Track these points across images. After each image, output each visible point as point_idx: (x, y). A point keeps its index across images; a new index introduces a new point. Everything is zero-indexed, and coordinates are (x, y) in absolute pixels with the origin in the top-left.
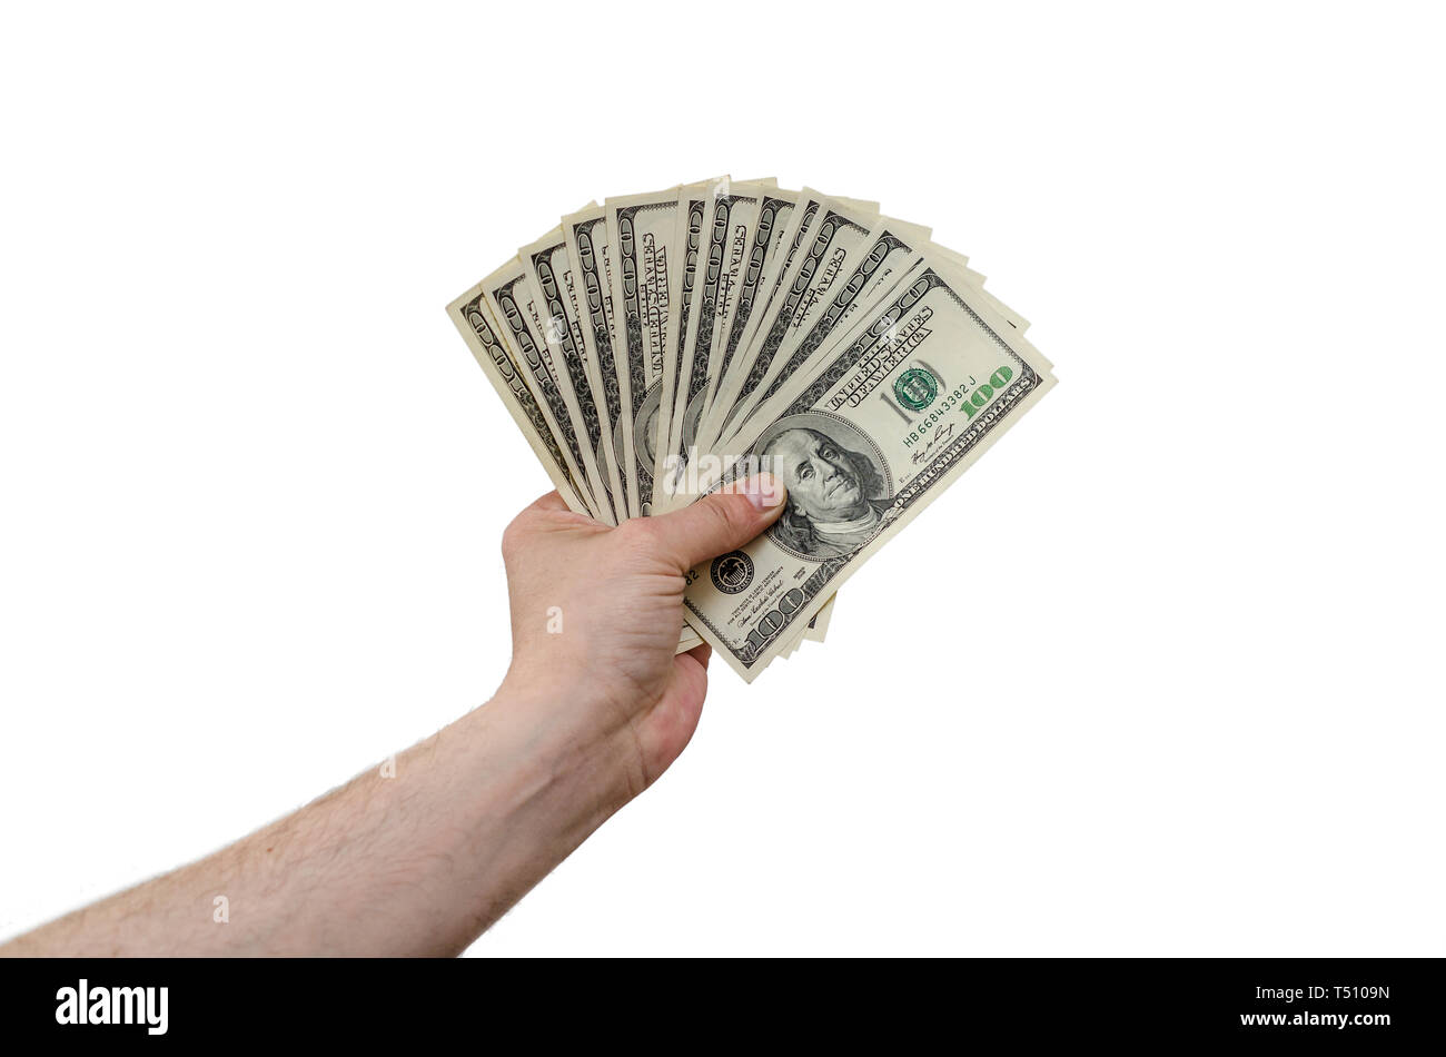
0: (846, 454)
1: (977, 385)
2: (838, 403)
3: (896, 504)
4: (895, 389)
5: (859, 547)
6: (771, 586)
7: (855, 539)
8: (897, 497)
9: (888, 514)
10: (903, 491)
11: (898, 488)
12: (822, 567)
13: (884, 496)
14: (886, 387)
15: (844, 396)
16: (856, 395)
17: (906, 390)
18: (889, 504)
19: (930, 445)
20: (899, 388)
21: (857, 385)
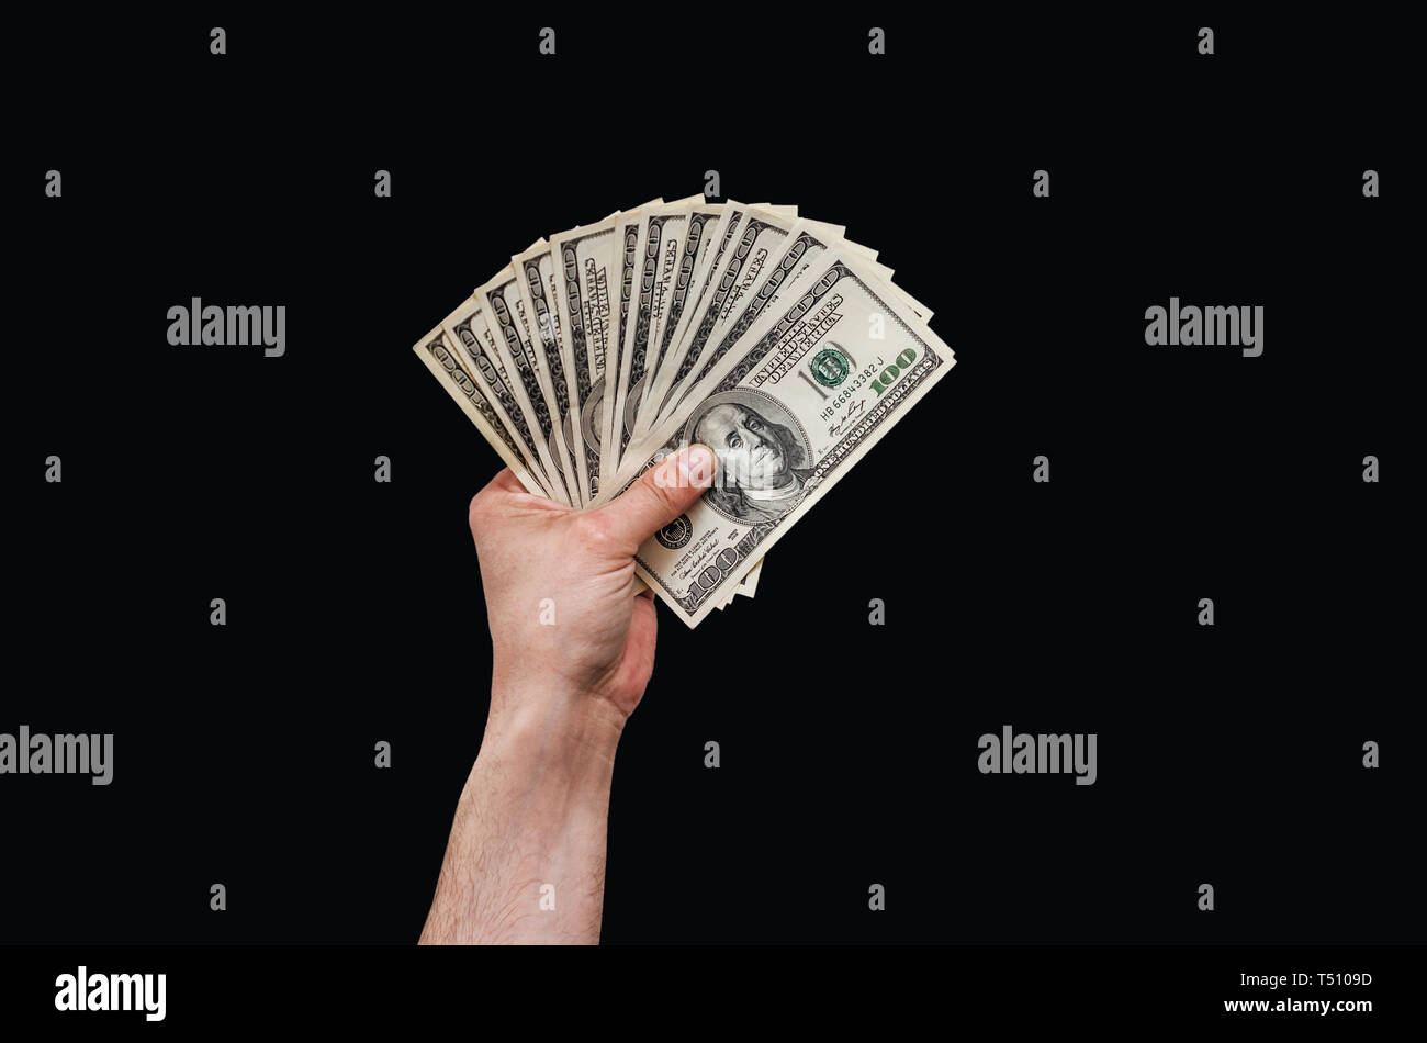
0: (769, 425)
1: (885, 366)
2: (761, 380)
3: (816, 474)
4: (811, 367)
5: (785, 513)
6: (708, 544)
7: (781, 506)
8: (817, 467)
9: (809, 483)
10: (822, 462)
11: (817, 459)
12: (753, 530)
13: (805, 465)
14: (803, 365)
15: (766, 375)
16: (776, 373)
17: (821, 369)
18: (810, 473)
19: (844, 419)
20: (815, 367)
21: (777, 364)
